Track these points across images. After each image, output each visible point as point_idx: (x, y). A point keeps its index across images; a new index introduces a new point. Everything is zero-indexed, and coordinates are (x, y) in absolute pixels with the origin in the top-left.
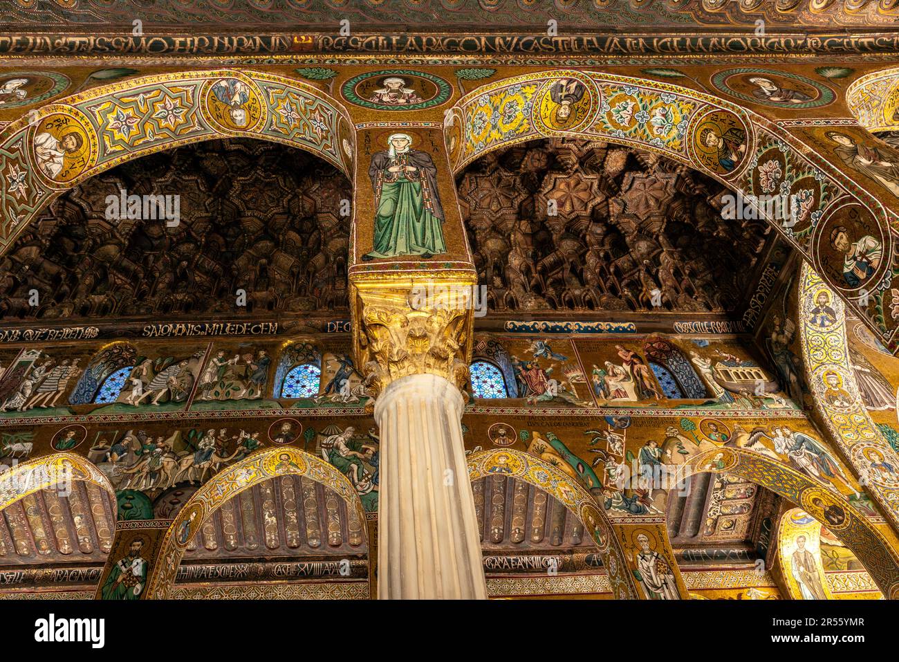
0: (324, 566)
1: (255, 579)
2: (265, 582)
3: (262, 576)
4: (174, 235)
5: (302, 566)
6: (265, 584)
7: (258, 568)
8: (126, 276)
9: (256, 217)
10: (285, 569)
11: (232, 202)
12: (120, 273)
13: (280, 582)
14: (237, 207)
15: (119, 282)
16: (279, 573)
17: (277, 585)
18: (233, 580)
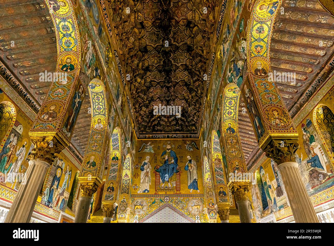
0: (313, 87)
1: (299, 110)
2: (302, 108)
3: (300, 107)
4: (190, 64)
5: (307, 93)
6: (303, 109)
7: (297, 106)
8: (197, 81)
9: (187, 39)
10: (304, 99)
11: (181, 46)
12: (195, 82)
13: (306, 104)
14: (183, 44)
15: (197, 84)
16: (304, 102)
17: (306, 106)
18: (295, 115)
